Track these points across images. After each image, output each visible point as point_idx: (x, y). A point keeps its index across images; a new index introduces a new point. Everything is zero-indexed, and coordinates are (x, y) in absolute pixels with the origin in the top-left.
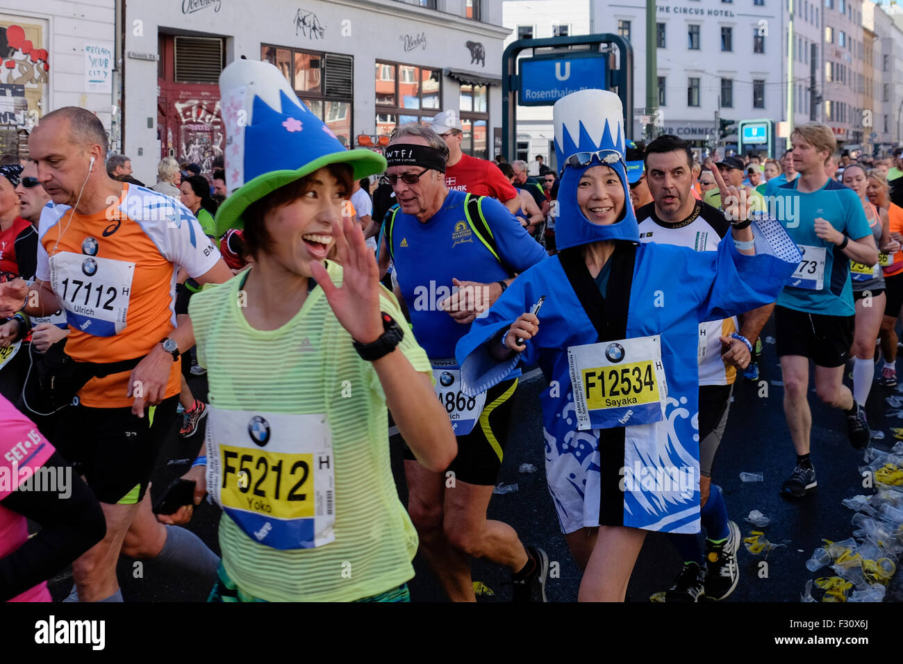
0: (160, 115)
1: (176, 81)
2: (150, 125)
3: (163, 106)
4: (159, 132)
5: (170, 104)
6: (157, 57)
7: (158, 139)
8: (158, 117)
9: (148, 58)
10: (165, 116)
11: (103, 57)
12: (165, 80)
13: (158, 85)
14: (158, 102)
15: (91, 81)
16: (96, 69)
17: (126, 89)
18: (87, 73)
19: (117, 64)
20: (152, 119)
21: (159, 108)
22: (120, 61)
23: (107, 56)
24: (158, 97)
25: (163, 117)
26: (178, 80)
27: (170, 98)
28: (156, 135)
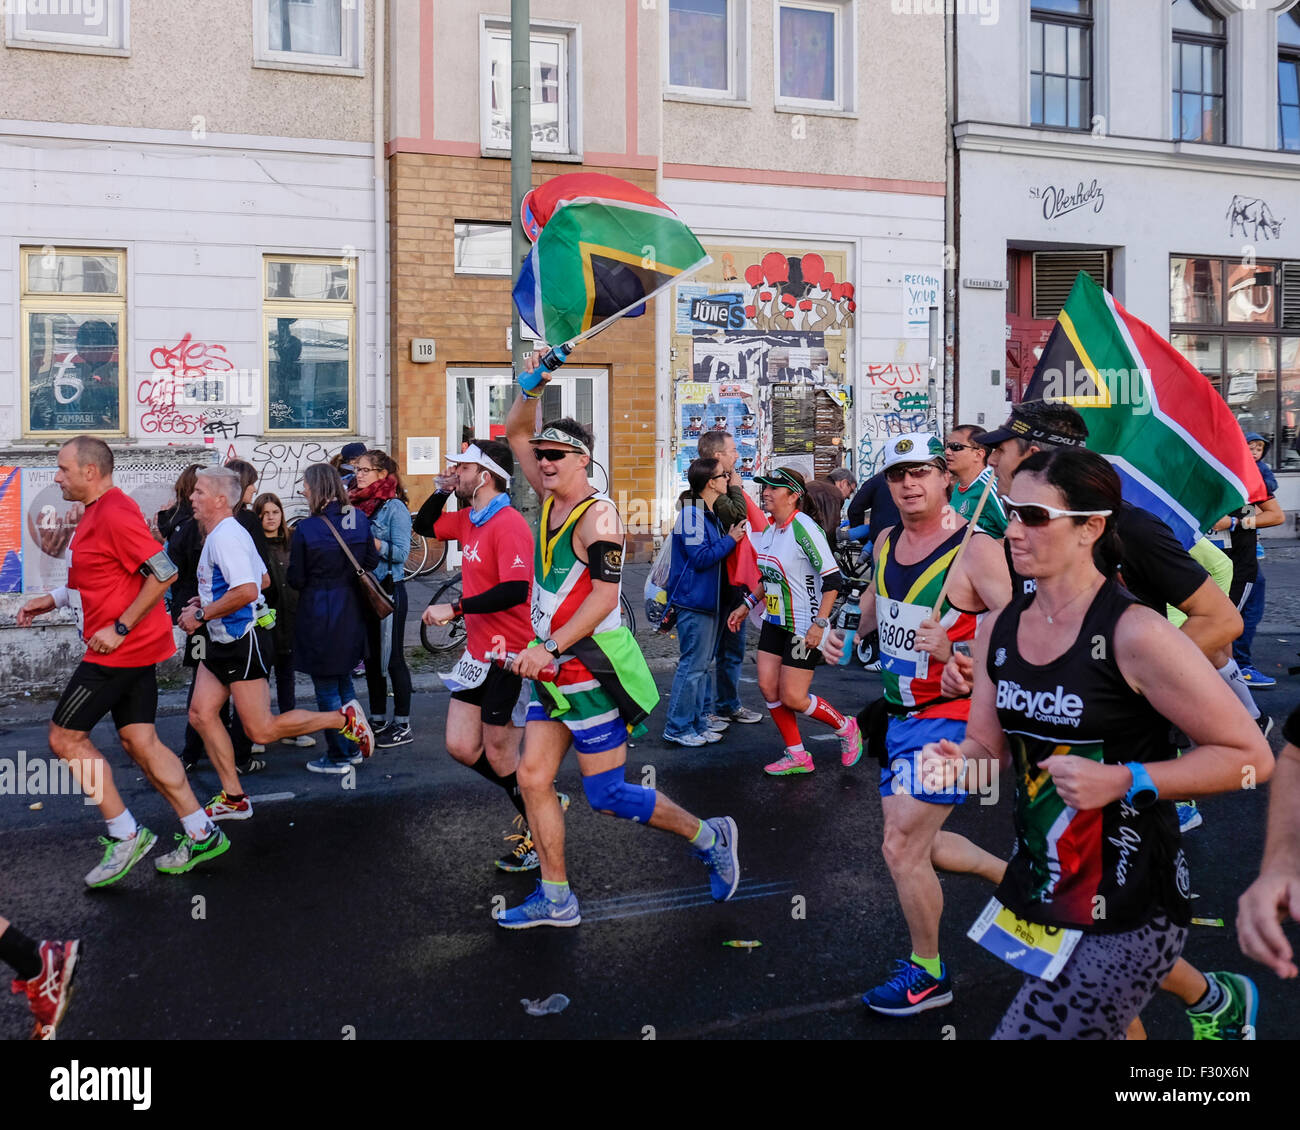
0: (1011, 365)
1: (1035, 317)
2: (995, 381)
3: (1015, 353)
4: (1009, 390)
5: (1026, 350)
6: (1006, 285)
7: (1008, 399)
8: (1007, 369)
9: (992, 286)
10: (1018, 367)
11: (929, 288)
12: (1019, 315)
13: (1008, 323)
14: (1007, 347)
15: (911, 323)
16: (917, 305)
17: (961, 331)
18: (906, 312)
19: (948, 298)
20: (998, 372)
21: (1009, 355)
22: (952, 293)
23: (933, 287)
24: (1007, 341)
25: (1015, 368)
26: (1038, 315)
27: (1026, 341)
28: (1004, 394)
